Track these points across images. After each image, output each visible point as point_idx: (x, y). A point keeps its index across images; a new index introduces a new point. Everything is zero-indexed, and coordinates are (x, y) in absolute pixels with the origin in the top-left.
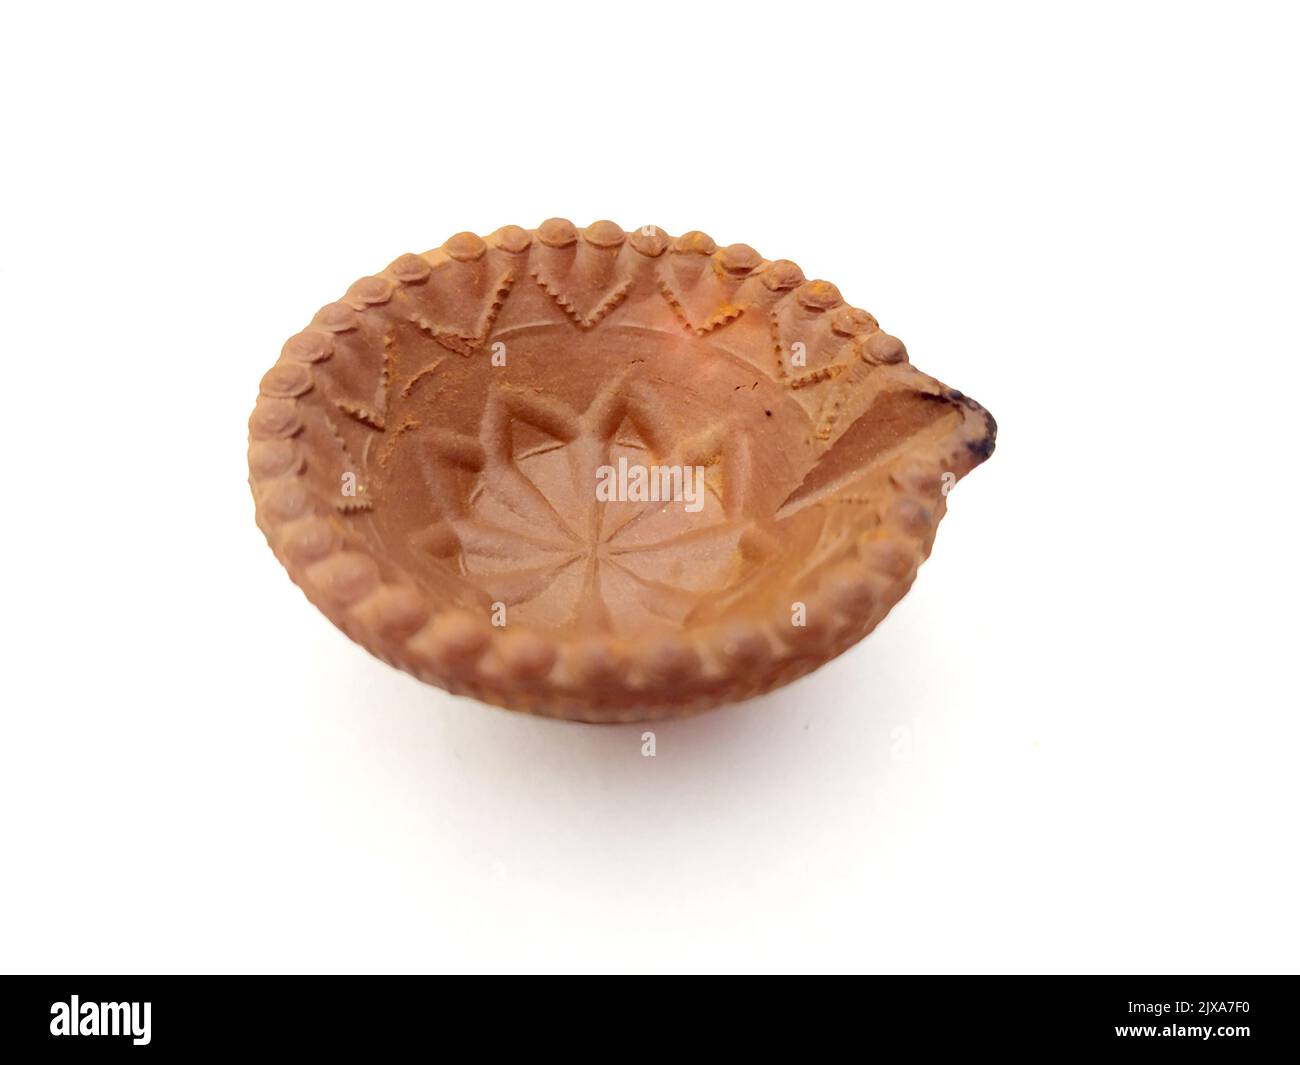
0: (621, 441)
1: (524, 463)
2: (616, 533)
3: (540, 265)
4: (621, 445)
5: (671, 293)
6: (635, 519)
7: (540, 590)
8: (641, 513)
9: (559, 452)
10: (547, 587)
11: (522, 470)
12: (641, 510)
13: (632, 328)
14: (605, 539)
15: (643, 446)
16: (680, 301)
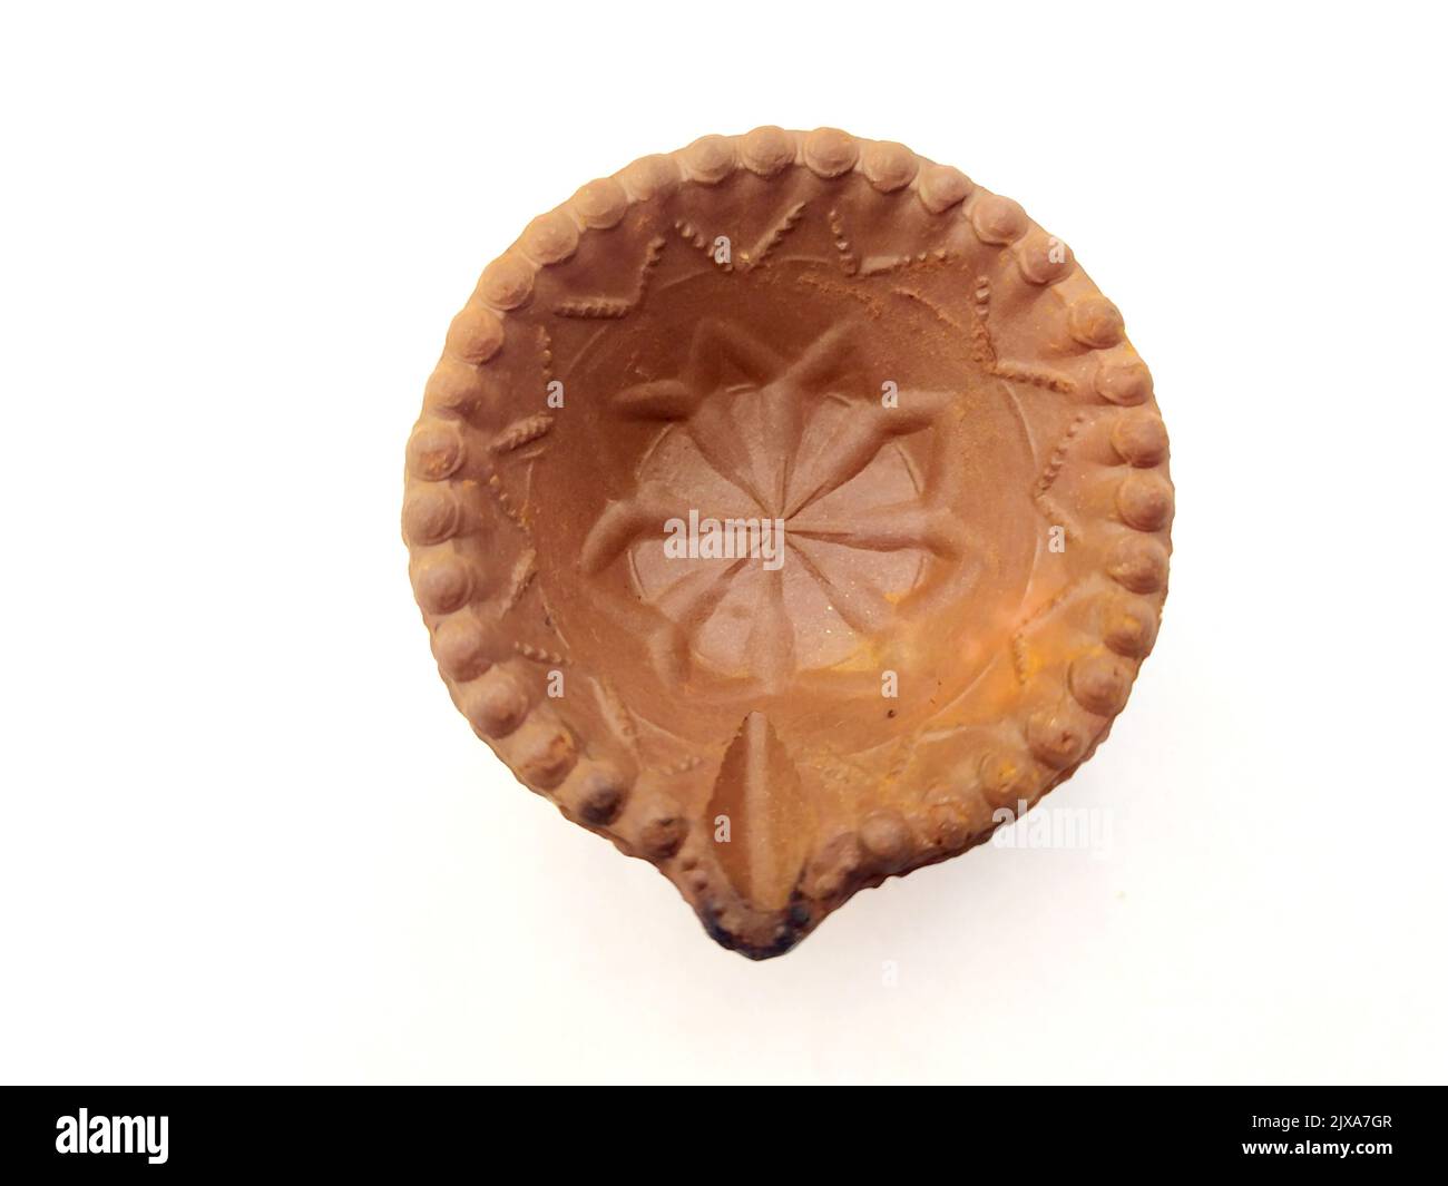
0: (925, 560)
1: (894, 451)
2: (799, 552)
3: (1093, 423)
4: (921, 561)
5: (1065, 596)
6: (819, 575)
7: (719, 470)
8: (828, 582)
9: (913, 491)
10: (727, 477)
11: (885, 448)
12: (832, 582)
13: (1033, 555)
14: (790, 540)
15: (918, 585)
16: (1055, 610)
